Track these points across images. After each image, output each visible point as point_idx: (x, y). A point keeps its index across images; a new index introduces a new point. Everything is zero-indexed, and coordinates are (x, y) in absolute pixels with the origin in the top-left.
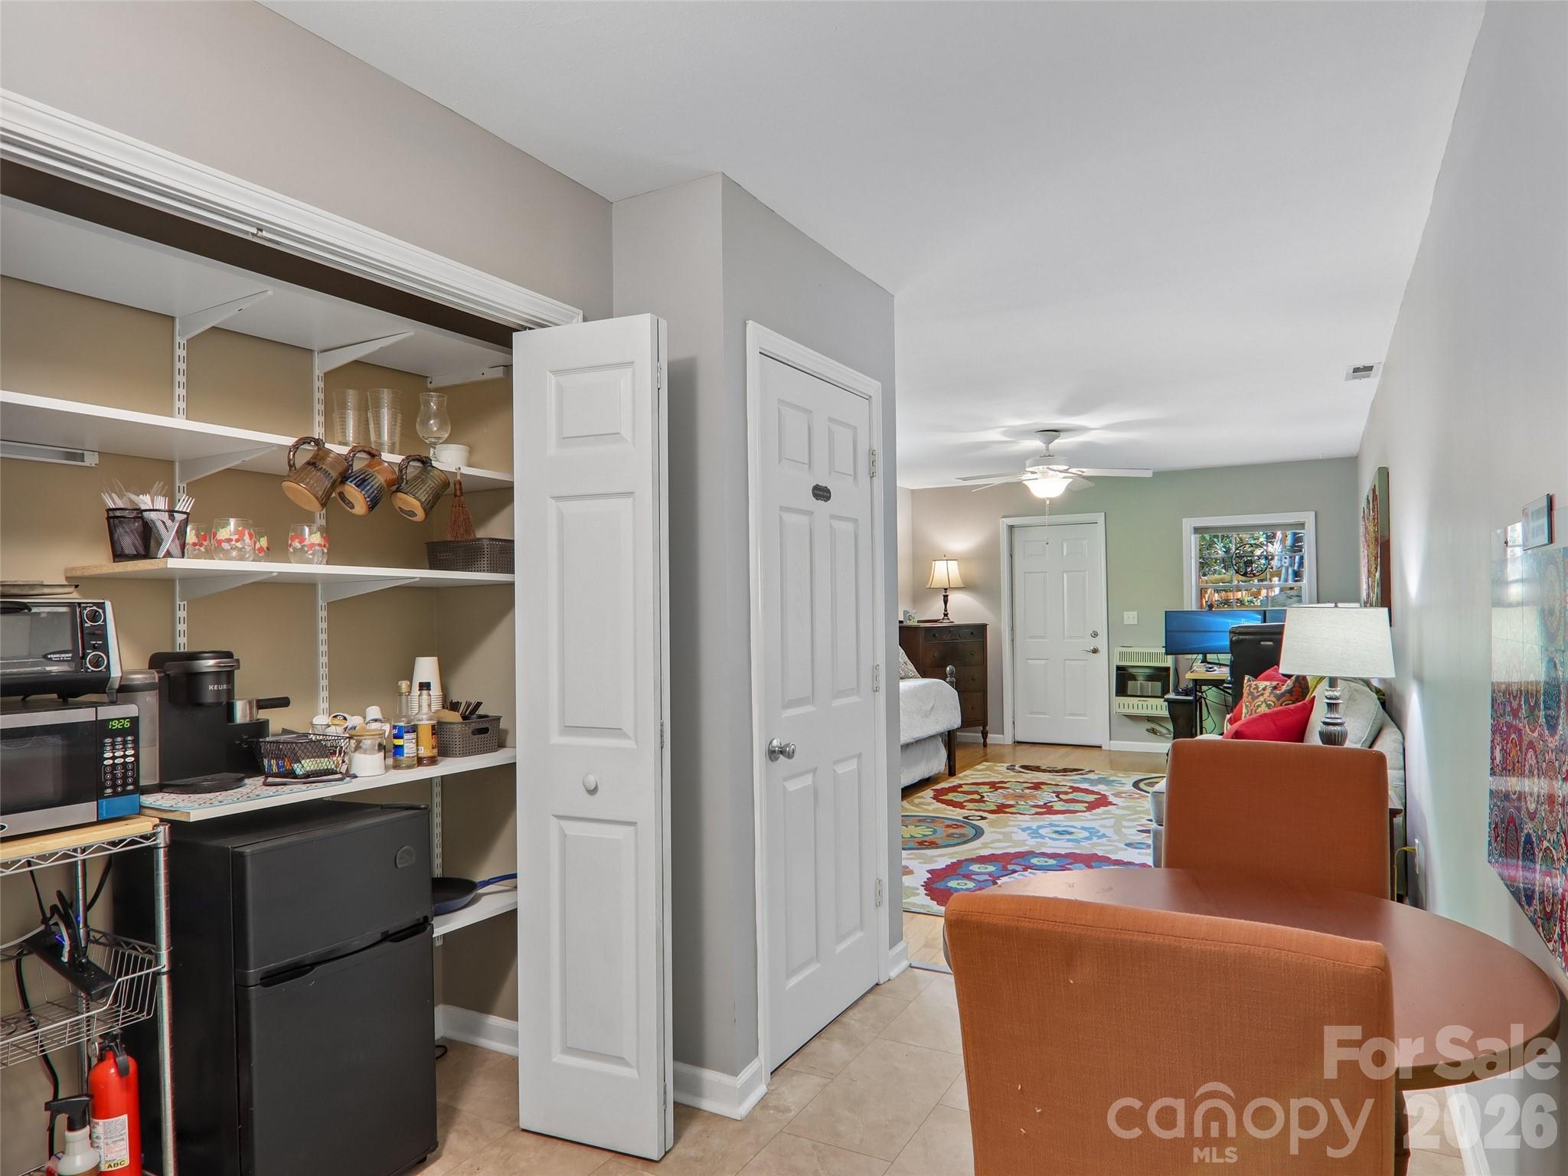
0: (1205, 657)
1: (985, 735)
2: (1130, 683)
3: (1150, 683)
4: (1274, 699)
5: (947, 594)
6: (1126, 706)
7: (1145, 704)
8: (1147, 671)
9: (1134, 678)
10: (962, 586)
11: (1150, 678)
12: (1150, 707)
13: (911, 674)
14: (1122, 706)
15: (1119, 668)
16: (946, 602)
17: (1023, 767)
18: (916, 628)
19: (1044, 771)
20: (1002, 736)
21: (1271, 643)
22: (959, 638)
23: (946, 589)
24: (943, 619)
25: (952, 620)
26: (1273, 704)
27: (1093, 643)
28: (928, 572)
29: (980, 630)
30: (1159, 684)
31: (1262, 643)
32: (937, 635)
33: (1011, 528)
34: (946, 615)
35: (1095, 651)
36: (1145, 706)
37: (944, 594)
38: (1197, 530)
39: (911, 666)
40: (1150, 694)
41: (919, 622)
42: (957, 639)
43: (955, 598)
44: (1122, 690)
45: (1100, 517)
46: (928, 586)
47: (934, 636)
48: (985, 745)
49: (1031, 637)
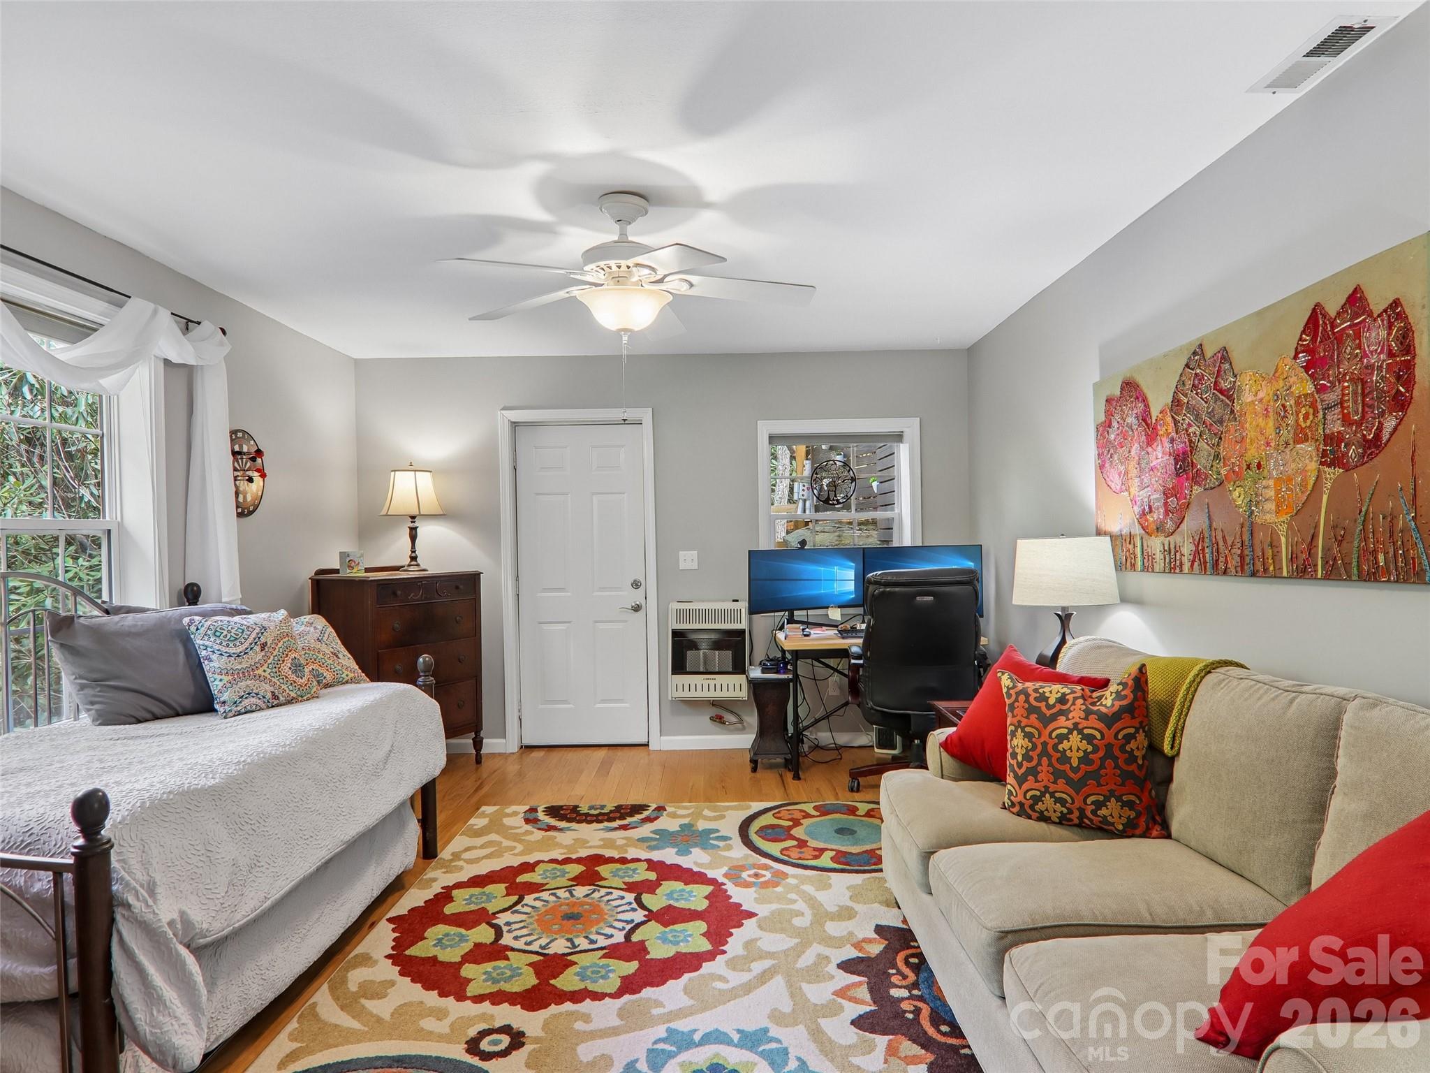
0: (791, 615)
1: (478, 744)
2: (690, 654)
3: (717, 652)
4: (1100, 725)
5: (416, 525)
6: (686, 688)
7: (712, 683)
8: (713, 636)
9: (694, 646)
10: (442, 513)
11: (717, 645)
12: (718, 687)
13: (346, 675)
14: (680, 688)
15: (675, 633)
16: (413, 538)
17: (553, 811)
18: (362, 583)
19: (588, 819)
20: (503, 741)
21: (931, 598)
22: (436, 596)
23: (413, 517)
24: (409, 565)
25: (423, 567)
26: (1099, 736)
27: (637, 597)
28: (383, 488)
29: (471, 582)
30: (728, 654)
31: (918, 598)
32: (399, 593)
33: (515, 425)
34: (413, 558)
35: (637, 608)
36: (712, 687)
37: (411, 525)
38: (773, 439)
39: (347, 660)
40: (717, 670)
41: (367, 570)
42: (434, 598)
43: (426, 531)
44: (679, 667)
45: (646, 415)
46: (384, 512)
47: (395, 594)
48: (478, 760)
49: (545, 590)
